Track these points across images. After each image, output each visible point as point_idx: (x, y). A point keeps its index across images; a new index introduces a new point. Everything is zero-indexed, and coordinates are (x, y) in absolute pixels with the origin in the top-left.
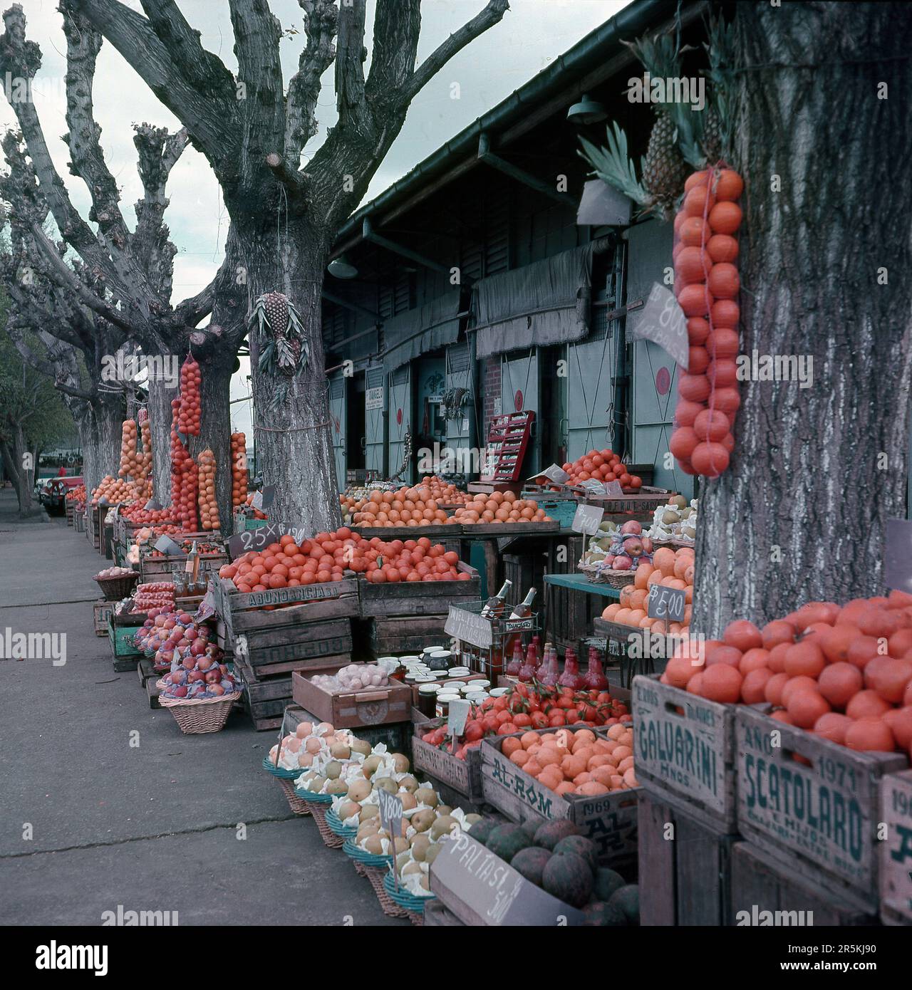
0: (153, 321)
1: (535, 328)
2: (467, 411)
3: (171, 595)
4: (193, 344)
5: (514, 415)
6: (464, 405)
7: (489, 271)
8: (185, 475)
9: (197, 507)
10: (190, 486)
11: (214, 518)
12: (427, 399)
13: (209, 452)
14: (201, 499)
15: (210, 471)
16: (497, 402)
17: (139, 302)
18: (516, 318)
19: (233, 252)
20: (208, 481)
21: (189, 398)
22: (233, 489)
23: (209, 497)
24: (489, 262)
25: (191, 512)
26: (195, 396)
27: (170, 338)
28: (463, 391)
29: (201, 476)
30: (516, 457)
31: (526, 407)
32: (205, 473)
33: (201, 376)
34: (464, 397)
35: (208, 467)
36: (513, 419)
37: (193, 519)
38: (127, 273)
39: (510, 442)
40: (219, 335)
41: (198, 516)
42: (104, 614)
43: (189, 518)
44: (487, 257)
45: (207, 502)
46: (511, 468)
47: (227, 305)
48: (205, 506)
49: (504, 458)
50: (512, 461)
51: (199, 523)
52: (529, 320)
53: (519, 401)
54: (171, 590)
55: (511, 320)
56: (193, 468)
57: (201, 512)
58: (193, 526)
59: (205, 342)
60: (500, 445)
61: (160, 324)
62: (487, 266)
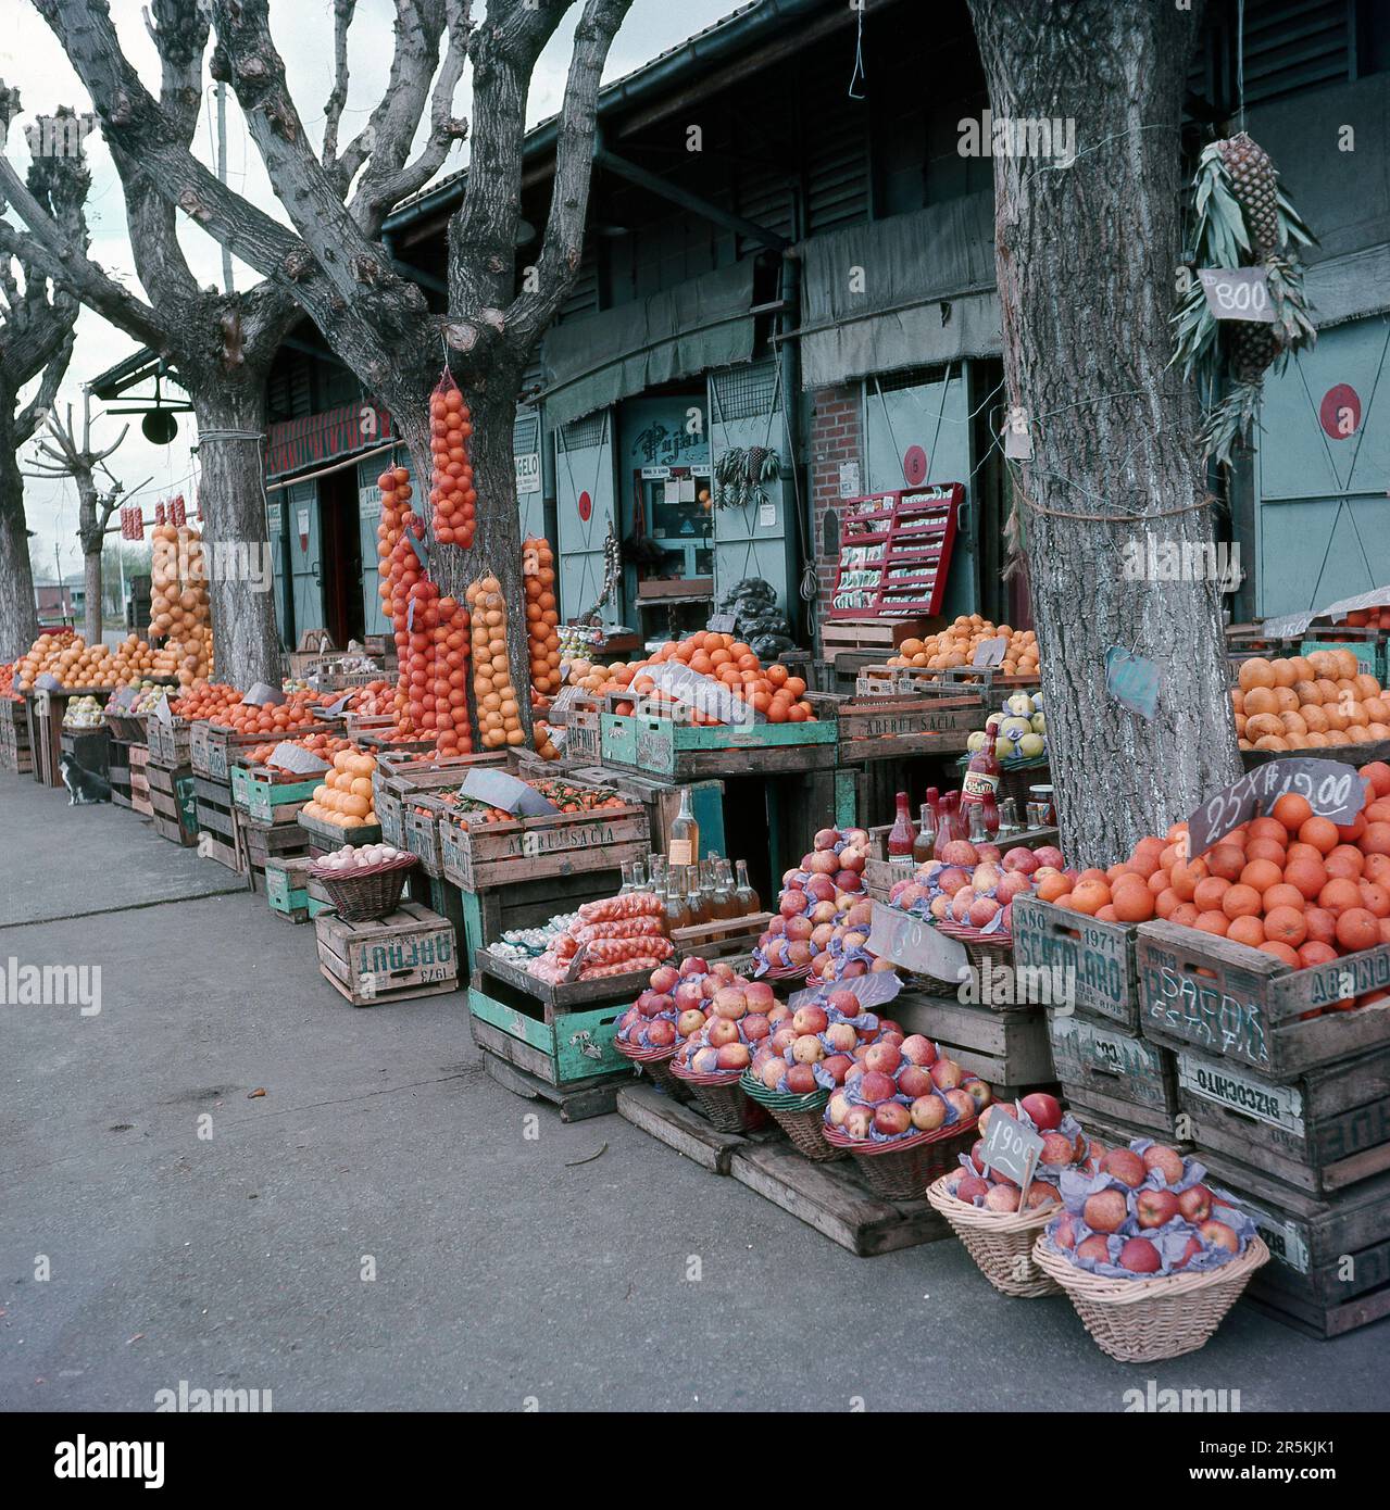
0: (364, 299)
1: (964, 324)
2: (778, 488)
3: (650, 922)
4: (452, 350)
5: (908, 493)
6: (770, 478)
7: (814, 224)
8: (440, 633)
9: (471, 701)
10: (453, 656)
11: (510, 722)
12: (638, 473)
13: (492, 582)
14: (480, 684)
15: (498, 624)
16: (848, 472)
17: (332, 258)
18: (910, 307)
19: (487, 157)
20: (496, 644)
21: (453, 467)
22: (533, 658)
23: (498, 678)
24: (813, 207)
25: (459, 712)
26: (462, 461)
27: (399, 337)
28: (763, 454)
29: (479, 634)
30: (934, 571)
31: (935, 478)
32: (487, 626)
33: (471, 418)
34: (767, 464)
35: (493, 615)
36: (905, 500)
37: (462, 727)
38: (305, 194)
39: (904, 544)
40: (501, 329)
41: (472, 718)
42: (370, 955)
43: (453, 725)
44: (809, 199)
45: (495, 689)
46: (921, 592)
47: (487, 270)
48: (492, 698)
49: (895, 574)
50: (925, 580)
51: (475, 734)
52: (945, 308)
53: (915, 465)
54: (656, 912)
55: (895, 311)
56: (458, 618)
57: (481, 711)
58: (464, 742)
59: (477, 347)
60: (878, 549)
61: (379, 306)
62: (810, 215)
